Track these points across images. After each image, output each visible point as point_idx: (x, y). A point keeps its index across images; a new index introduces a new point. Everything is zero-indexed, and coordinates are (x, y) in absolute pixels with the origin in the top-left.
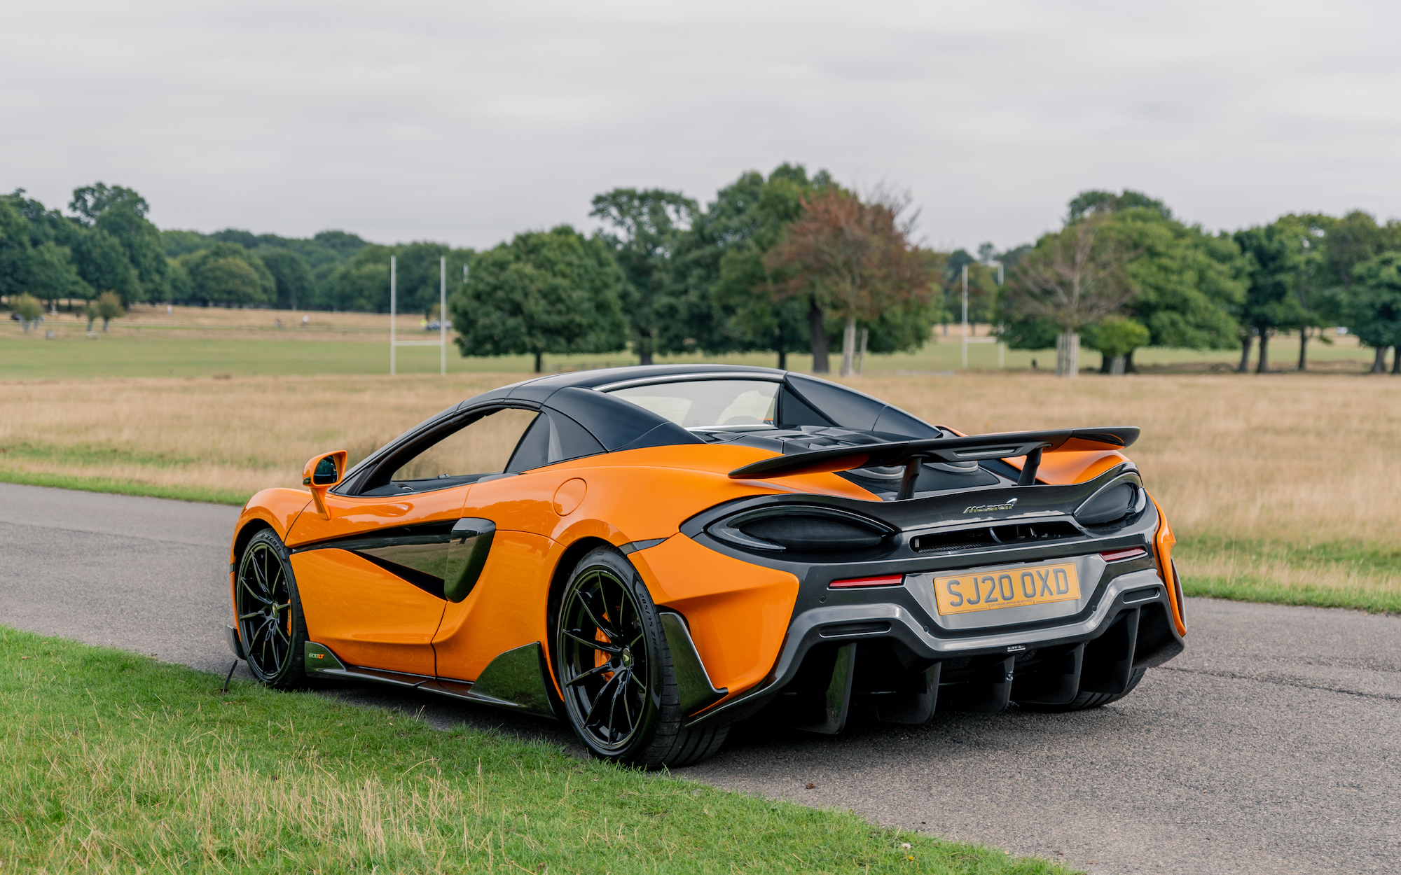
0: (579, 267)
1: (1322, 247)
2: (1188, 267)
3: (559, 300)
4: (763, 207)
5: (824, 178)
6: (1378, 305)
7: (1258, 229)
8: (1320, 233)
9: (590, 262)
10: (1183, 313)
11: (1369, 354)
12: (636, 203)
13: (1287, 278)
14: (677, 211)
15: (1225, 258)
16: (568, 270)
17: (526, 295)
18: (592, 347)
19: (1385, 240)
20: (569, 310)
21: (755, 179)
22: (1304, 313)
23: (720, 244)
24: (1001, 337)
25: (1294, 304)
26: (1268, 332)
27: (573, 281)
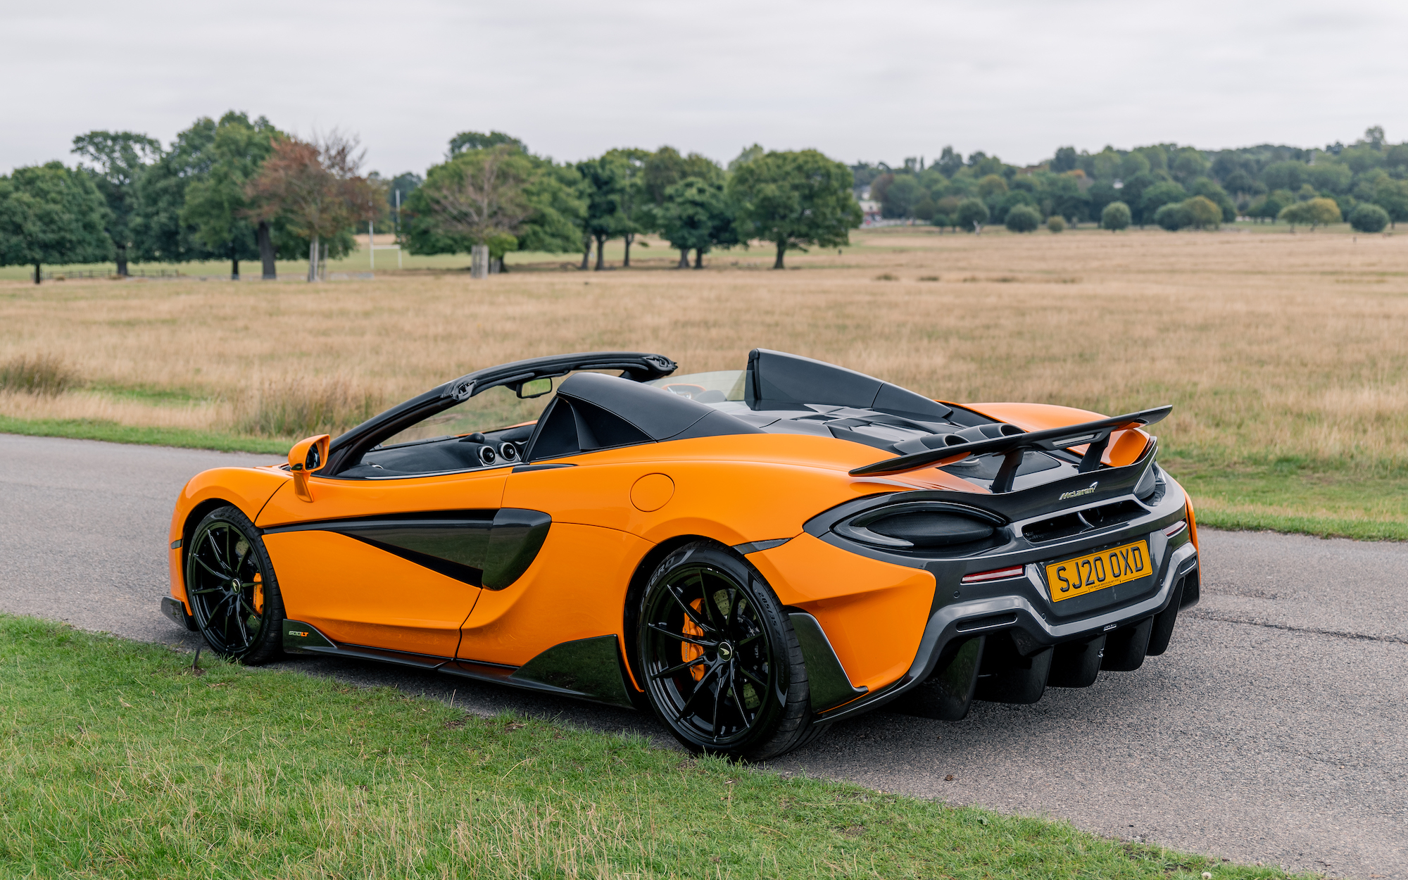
0: (68, 194)
1: (640, 174)
2: (545, 190)
3: (52, 221)
4: (219, 147)
5: (264, 122)
6: (684, 215)
7: (594, 160)
8: (638, 163)
9: (78, 190)
10: (542, 225)
11: (676, 254)
12: (109, 143)
13: (615, 197)
14: (143, 149)
15: (571, 183)
16: (58, 197)
17: (25, 218)
18: (81, 258)
19: (687, 168)
20: (60, 229)
21: (208, 125)
22: (631, 224)
23: (181, 175)
24: (403, 246)
25: (623, 218)
26: (604, 238)
27: (64, 206)
